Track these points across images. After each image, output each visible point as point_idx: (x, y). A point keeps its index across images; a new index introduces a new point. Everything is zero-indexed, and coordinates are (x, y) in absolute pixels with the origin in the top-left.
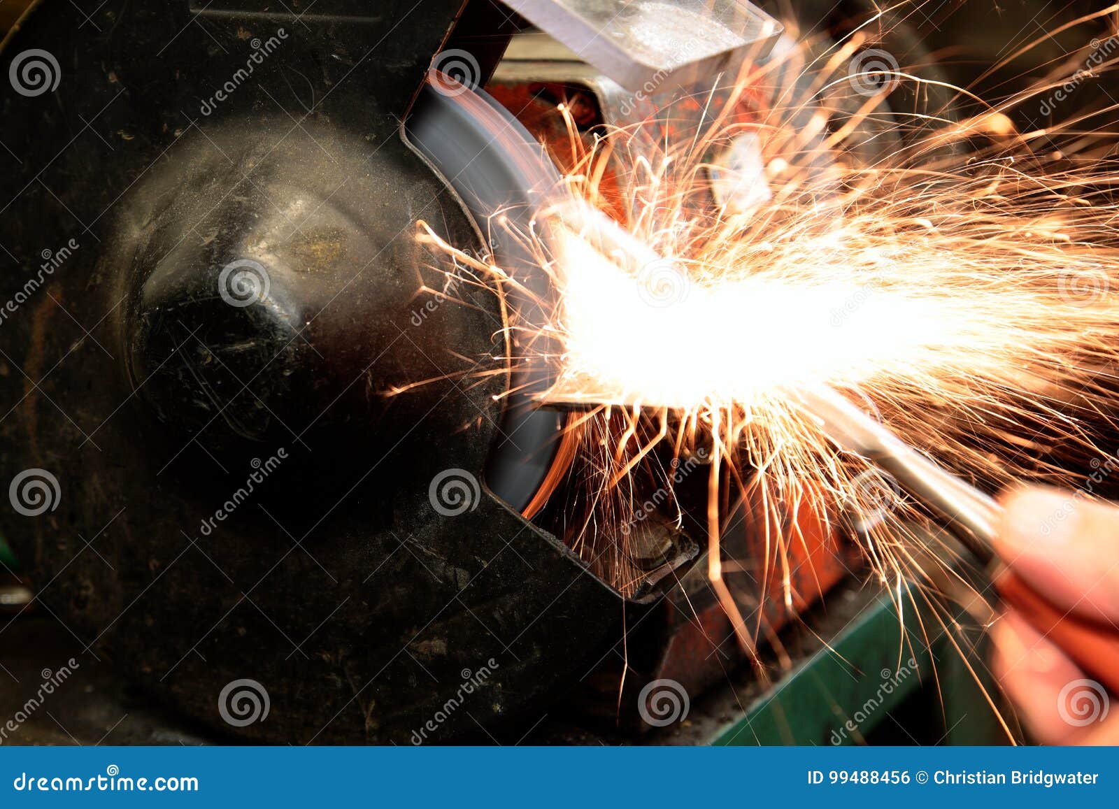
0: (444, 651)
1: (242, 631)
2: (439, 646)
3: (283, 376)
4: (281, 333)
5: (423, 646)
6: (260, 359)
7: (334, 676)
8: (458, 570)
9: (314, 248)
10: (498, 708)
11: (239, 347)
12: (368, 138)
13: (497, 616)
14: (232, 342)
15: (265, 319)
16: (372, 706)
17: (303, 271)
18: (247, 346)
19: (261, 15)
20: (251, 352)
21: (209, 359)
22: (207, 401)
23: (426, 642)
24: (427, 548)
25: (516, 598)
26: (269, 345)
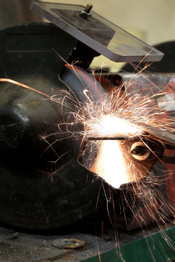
0: (67, 203)
1: (15, 200)
2: (66, 202)
3: (22, 132)
4: (22, 122)
5: (61, 202)
6: (16, 128)
7: (38, 210)
8: (71, 183)
9: (33, 103)
10: (80, 216)
11: (11, 125)
12: (50, 79)
13: (81, 193)
14: (9, 124)
15: (18, 118)
16: (48, 217)
17: (29, 108)
18: (13, 125)
19: (24, 51)
20: (14, 126)
21: (3, 129)
22: (2, 138)
23: (62, 201)
24: (63, 177)
25: (86, 189)
26: (18, 124)
